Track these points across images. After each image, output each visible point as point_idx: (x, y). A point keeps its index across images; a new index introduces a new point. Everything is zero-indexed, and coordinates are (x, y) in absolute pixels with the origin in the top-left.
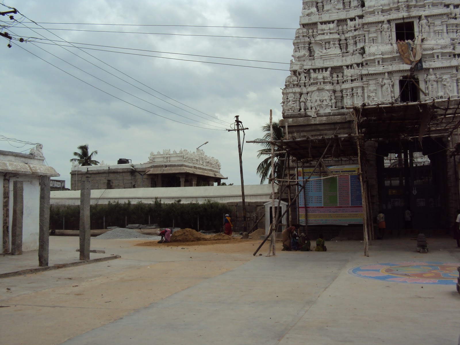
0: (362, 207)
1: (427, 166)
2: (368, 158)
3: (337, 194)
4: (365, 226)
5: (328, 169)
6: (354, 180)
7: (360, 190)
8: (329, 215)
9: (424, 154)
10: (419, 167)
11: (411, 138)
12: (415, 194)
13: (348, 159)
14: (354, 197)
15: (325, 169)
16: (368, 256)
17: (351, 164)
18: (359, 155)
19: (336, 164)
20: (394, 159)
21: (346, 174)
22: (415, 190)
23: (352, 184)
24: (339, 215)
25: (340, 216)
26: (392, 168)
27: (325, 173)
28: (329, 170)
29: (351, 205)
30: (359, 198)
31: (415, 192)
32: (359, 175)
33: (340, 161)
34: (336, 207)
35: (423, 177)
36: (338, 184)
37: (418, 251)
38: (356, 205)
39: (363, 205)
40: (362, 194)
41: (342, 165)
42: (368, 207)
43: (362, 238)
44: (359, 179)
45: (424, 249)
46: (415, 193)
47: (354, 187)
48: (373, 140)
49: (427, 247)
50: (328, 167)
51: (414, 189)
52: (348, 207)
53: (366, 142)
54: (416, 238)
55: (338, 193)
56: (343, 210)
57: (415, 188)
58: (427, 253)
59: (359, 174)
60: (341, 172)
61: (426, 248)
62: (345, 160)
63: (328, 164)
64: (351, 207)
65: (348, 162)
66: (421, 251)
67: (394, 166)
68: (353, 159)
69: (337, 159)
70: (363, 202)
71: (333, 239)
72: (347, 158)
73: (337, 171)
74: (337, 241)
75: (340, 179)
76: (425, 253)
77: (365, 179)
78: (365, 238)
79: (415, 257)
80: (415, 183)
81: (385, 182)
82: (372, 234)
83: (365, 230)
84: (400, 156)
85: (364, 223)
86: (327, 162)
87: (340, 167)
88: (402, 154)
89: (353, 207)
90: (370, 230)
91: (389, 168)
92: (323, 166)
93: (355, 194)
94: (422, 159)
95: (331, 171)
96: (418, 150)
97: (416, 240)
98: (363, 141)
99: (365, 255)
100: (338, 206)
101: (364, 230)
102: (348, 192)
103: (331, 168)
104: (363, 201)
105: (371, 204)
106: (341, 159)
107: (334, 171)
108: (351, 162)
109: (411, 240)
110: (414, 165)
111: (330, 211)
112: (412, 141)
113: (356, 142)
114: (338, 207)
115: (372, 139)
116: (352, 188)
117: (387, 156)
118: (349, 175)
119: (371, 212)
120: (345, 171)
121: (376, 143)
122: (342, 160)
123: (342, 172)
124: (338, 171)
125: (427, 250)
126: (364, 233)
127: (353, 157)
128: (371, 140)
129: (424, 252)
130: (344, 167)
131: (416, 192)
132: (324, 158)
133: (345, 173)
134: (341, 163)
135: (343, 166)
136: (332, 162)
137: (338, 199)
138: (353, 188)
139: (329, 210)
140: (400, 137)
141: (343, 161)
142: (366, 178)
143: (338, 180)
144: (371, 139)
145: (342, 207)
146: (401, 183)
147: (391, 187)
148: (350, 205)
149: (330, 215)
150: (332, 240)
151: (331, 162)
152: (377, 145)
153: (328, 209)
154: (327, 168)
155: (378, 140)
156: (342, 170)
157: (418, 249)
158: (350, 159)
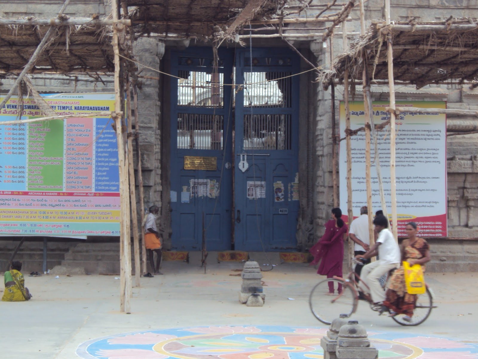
0: (118, 195)
1: (275, 106)
2: (140, 79)
3: (62, 162)
4: (123, 242)
5: (43, 100)
6: (104, 131)
7: (115, 155)
8: (40, 212)
9: (269, 77)
10: (255, 107)
11: (242, 39)
12: (244, 170)
13: (92, 79)
14: (104, 171)
15: (36, 98)
16: (128, 313)
17: (99, 91)
18: (117, 69)
19: (62, 88)
20: (202, 87)
21: (86, 114)
22: (244, 160)
23: (101, 141)
24: (66, 213)
25: (68, 216)
26: (196, 106)
27: (35, 109)
28: (46, 102)
29: (96, 190)
30: (114, 174)
31: (243, 165)
32: (115, 118)
33: (74, 82)
34: (59, 194)
35: (264, 132)
36: (65, 138)
37: (244, 301)
38: (107, 190)
39: (121, 192)
40: (121, 164)
41: (76, 91)
42: (133, 197)
43: (115, 270)
44: (114, 127)
45: (255, 296)
46: (243, 167)
47: (104, 148)
48: (154, 37)
49: (262, 292)
50: (42, 95)
51: (241, 158)
52: (87, 195)
53: (136, 39)
54: (239, 273)
55: (65, 161)
56: (77, 201)
57: (246, 156)
58: (262, 306)
59: (114, 115)
60: (73, 108)
61: (260, 294)
62: (87, 81)
63: (44, 89)
64: (95, 195)
65: (92, 86)
66: (249, 302)
67: (200, 103)
68: (104, 79)
69: (65, 77)
70: (122, 182)
71: (49, 271)
72: (90, 76)
73: (64, 105)
74: (58, 277)
75: (71, 125)
76: (259, 306)
77: (130, 130)
78: (122, 269)
79: (235, 316)
80: (247, 144)
81: (178, 138)
82: (141, 259)
83: (123, 251)
84: (215, 80)
85: (123, 234)
86: (41, 82)
87: (72, 95)
88: (220, 74)
89: (100, 195)
90: (138, 251)
91: (189, 107)
92: (31, 90)
93: (107, 164)
94: (265, 89)
95: (50, 105)
96: (257, 68)
97: (239, 275)
98: (128, 37)
99: (123, 311)
100: (64, 190)
101: (121, 251)
102: (89, 159)
103: (50, 96)
104: (121, 180)
105: (142, 189)
106: (76, 77)
107: (57, 105)
108: (100, 85)
109: (231, 275)
110: (245, 102)
111: (44, 203)
112: (243, 44)
113: (111, 38)
114: (64, 193)
115: (152, 34)
116: (99, 150)
117: (186, 76)
118: (93, 117)
119: (143, 208)
120: (84, 108)
121: (160, 44)
122: (77, 80)
123: (75, 108)
124: (66, 105)
125: (263, 299)
126: (121, 258)
127: (106, 75)
128: (149, 36)
129: (256, 304)
130: (82, 97)
131: (246, 166)
132: (33, 70)
133: (83, 111)
134: (76, 86)
135: (81, 95)
136: (52, 84)
137: (64, 175)
138: (102, 150)
139: (42, 200)
140: (217, 34)
141: (79, 83)
142: (134, 127)
143: (65, 128)
144: (149, 33)
145: (74, 193)
146: (215, 144)
147: (192, 151)
148: (93, 191)
149: (44, 213)
150: (47, 274)
151: (50, 83)
152: (162, 49)
153: (40, 198)
154: (40, 97)
155: (166, 36)
156: (77, 106)
157: (244, 296)
158: (97, 79)
